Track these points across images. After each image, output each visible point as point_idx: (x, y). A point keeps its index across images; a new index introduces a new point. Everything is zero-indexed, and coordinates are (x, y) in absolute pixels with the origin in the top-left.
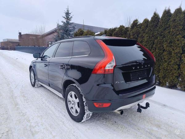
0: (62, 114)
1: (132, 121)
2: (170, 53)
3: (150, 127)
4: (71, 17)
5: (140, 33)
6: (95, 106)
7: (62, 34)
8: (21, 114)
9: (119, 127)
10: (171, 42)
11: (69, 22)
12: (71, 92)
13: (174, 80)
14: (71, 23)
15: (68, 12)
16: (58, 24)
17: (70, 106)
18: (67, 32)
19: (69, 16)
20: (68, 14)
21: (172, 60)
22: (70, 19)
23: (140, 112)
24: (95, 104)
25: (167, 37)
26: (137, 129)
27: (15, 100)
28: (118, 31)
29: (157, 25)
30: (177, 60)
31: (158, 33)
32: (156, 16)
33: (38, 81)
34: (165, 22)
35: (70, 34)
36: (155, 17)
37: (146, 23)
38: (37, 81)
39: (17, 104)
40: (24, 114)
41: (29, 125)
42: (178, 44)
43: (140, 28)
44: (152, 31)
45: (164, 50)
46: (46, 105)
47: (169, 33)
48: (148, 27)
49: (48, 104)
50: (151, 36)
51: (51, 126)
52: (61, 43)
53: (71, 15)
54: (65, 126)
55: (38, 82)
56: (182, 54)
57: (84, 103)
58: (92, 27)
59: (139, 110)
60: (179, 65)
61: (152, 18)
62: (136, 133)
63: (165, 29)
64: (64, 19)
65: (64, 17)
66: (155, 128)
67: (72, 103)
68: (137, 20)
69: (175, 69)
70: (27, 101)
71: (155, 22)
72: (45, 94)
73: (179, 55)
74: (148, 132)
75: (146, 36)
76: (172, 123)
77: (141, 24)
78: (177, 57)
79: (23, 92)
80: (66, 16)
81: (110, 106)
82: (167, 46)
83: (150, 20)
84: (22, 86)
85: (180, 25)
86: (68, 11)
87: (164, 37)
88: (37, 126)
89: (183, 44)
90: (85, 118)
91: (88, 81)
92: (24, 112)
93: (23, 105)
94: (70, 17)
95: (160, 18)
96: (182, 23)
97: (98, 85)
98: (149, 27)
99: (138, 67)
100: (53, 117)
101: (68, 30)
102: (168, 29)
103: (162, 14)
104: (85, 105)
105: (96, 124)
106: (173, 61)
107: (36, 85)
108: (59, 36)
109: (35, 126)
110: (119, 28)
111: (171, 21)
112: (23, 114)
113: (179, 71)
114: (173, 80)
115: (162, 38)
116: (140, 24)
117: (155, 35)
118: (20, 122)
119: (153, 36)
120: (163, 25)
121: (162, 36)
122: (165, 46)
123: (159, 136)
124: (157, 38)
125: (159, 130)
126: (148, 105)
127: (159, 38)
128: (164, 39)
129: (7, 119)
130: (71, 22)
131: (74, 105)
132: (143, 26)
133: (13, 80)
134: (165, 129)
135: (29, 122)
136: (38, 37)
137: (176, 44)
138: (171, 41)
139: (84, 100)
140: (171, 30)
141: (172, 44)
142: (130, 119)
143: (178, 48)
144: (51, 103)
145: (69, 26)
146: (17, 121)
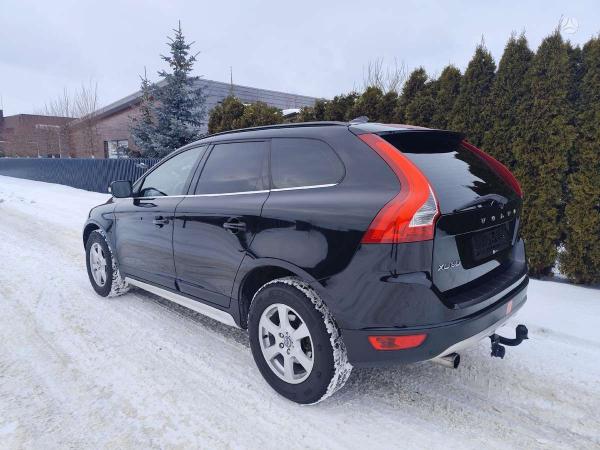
0: (240, 380)
1: (466, 387)
2: (533, 172)
3: (527, 398)
4: (193, 59)
5: (433, 112)
6: (373, 348)
7: (164, 115)
8: (96, 391)
9: (438, 408)
10: (535, 138)
11: (184, 75)
12: (274, 305)
13: (546, 251)
14: (191, 79)
15: (181, 42)
16: (145, 82)
17: (269, 353)
18: (178, 107)
19: (186, 54)
20: (179, 47)
21: (542, 193)
22: (188, 65)
23: (502, 357)
24: (373, 339)
25: (524, 123)
26: (491, 410)
27: (53, 345)
28: (362, 104)
29: (487, 88)
30: (554, 192)
31: (493, 112)
32: (482, 60)
33: (124, 275)
34: (513, 77)
35: (188, 115)
36: (480, 61)
37: (451, 78)
38: (117, 275)
39: (66, 360)
40: (106, 391)
41: (139, 426)
42: (558, 144)
43: (435, 95)
44: (474, 105)
45: (515, 162)
46: (171, 353)
47: (529, 109)
48: (458, 92)
49: (176, 352)
50: (471, 120)
51: (217, 424)
52: (215, 144)
53: (191, 53)
54: (265, 418)
55: (123, 278)
56: (567, 173)
57: (332, 340)
58: (258, 90)
59: (498, 352)
60: (561, 208)
61: (471, 65)
62: (496, 423)
63: (515, 99)
64: (168, 63)
65: (167, 59)
66: (541, 403)
67: (279, 340)
68: (421, 72)
69: (550, 220)
70: (101, 347)
71: (481, 77)
72: (154, 318)
73: (559, 177)
74: (524, 415)
75: (456, 119)
76: (586, 384)
77: (437, 85)
78: (556, 182)
79: (73, 316)
80: (175, 57)
81: (423, 343)
82: (523, 152)
83: (463, 72)
84: (61, 295)
85: (561, 87)
86: (180, 37)
87: (513, 122)
88: (167, 428)
89: (571, 145)
90: (334, 387)
91: (347, 270)
92: (102, 385)
93: (91, 359)
94: (187, 58)
95: (497, 64)
96: (565, 82)
97: (384, 279)
98: (464, 91)
99: (493, 218)
100: (213, 392)
101: (181, 101)
102: (525, 100)
103: (502, 53)
104: (333, 344)
105: (362, 403)
106: (543, 197)
107: (113, 290)
108: (149, 122)
109: (161, 427)
110: (364, 95)
111: (533, 75)
112: (102, 391)
113: (561, 225)
114: (545, 254)
115: (505, 126)
116: (433, 82)
117: (482, 117)
118: (102, 419)
119: (477, 121)
120: (508, 87)
121: (507, 121)
122: (517, 150)
123: (561, 426)
124: (490, 126)
125: (555, 408)
126: (522, 332)
127: (496, 127)
128: (514, 128)
129: (50, 413)
130: (190, 75)
131: (286, 348)
132: (443, 90)
133: (19, 276)
134: (571, 401)
135: (134, 417)
136: (70, 124)
137: (550, 143)
138: (534, 135)
139: (330, 329)
140: (536, 103)
141: (540, 145)
142: (458, 380)
143: (558, 157)
144: (186, 347)
145: (187, 88)
146: (90, 415)
